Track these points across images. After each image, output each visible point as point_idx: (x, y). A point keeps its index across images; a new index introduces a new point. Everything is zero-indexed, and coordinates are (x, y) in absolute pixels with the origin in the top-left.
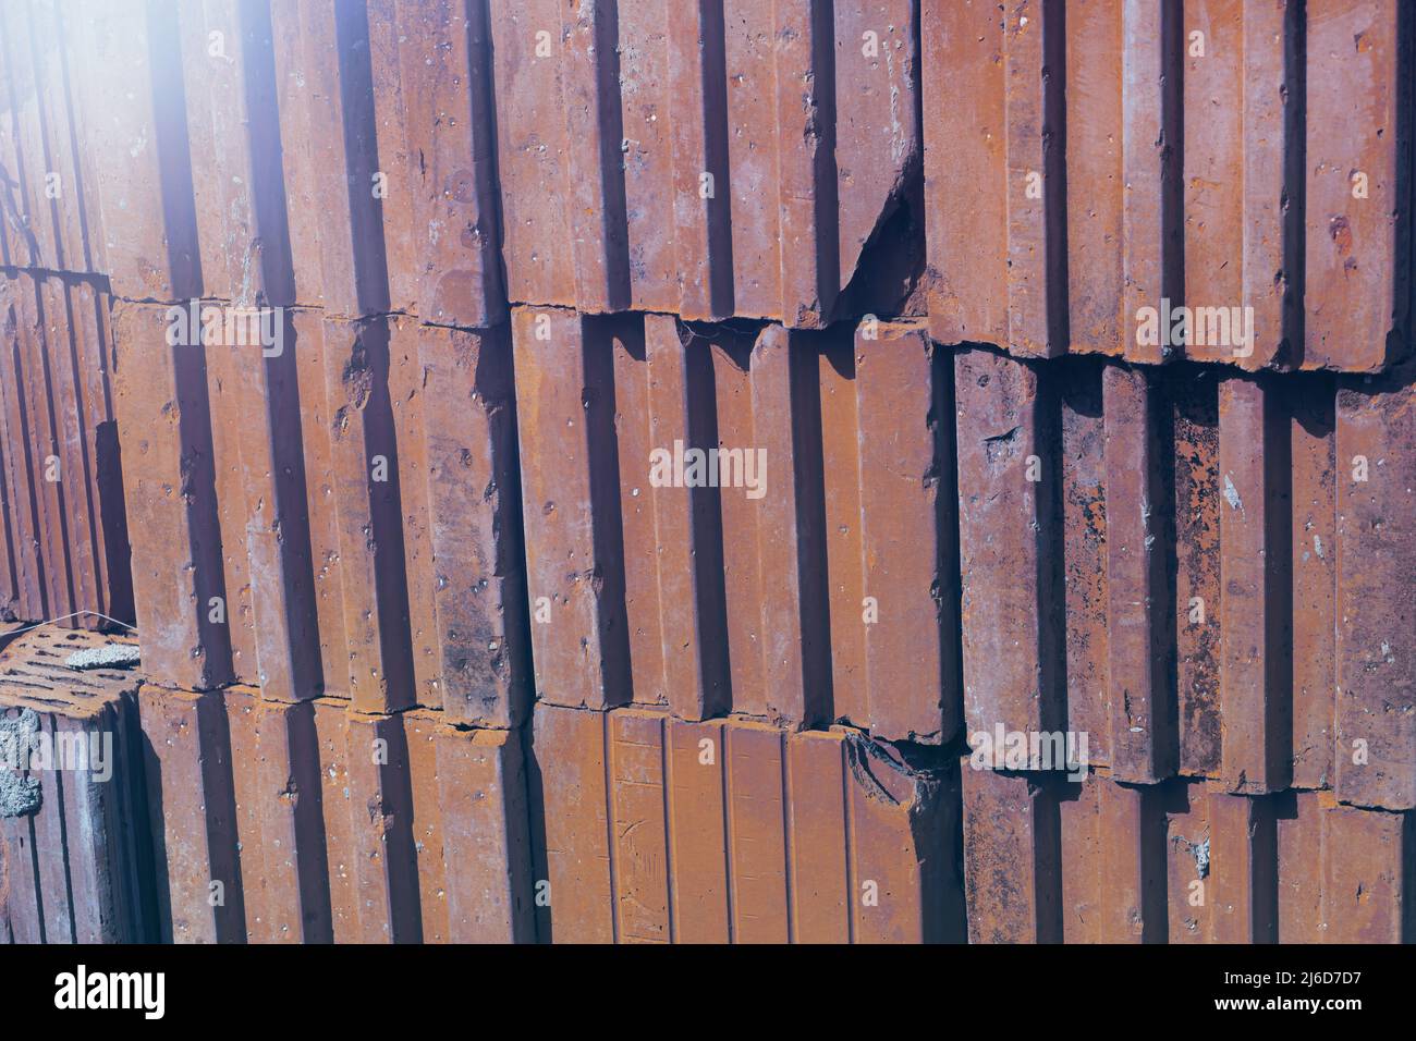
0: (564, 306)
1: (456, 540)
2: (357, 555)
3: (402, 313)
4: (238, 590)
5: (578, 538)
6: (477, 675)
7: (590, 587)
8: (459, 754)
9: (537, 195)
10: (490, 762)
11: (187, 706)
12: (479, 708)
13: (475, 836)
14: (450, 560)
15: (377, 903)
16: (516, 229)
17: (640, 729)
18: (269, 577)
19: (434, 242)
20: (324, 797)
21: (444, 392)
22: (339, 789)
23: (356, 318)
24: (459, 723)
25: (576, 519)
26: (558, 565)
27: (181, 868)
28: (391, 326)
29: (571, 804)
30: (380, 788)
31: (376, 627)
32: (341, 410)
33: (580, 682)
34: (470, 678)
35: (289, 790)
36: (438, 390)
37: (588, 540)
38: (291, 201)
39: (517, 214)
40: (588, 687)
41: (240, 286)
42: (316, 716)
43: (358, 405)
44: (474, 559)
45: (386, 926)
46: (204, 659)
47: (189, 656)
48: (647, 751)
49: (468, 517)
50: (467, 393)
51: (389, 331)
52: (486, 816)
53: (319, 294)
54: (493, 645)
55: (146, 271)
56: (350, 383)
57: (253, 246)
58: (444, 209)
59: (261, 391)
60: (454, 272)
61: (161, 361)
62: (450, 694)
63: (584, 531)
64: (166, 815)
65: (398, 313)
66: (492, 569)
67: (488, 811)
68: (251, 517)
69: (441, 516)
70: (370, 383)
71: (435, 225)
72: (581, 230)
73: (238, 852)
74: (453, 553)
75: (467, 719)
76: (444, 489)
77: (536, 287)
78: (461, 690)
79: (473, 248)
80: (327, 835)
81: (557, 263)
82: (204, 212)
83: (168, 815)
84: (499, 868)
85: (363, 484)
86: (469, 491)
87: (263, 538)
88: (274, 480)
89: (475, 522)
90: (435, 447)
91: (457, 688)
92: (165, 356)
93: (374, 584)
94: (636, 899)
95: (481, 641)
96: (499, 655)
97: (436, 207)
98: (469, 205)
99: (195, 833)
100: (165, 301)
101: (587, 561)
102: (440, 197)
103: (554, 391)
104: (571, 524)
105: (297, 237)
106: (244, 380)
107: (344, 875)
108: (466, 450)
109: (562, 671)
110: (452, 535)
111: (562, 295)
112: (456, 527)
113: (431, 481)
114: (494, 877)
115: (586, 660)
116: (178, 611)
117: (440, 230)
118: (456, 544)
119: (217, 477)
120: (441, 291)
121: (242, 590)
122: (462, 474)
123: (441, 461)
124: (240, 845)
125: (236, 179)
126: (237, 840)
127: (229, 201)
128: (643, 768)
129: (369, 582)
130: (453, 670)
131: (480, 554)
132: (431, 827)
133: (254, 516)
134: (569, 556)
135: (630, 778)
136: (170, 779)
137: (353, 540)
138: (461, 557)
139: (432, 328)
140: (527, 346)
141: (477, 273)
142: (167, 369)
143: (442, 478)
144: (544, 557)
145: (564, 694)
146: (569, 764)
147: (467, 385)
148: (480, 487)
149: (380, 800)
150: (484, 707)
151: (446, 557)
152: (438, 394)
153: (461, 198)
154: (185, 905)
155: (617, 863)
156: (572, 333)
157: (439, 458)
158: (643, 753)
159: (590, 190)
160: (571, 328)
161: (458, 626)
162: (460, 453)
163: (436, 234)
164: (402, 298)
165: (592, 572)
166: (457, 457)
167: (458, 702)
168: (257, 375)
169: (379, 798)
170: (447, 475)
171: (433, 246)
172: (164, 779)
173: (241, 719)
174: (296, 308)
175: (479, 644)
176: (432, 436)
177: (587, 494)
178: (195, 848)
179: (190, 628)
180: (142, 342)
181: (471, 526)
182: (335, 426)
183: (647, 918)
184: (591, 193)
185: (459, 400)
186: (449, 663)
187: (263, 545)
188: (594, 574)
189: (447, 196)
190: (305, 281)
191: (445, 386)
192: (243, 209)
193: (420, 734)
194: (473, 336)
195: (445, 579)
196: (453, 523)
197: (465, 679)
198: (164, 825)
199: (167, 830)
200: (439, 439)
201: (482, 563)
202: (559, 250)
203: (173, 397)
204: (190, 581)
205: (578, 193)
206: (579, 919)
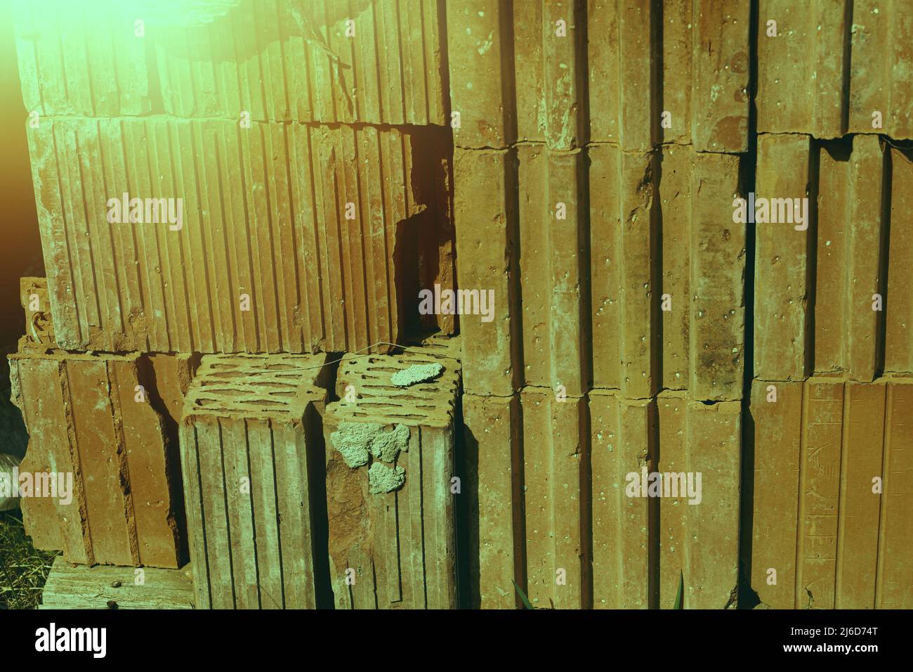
0: (798, 133)
1: (715, 287)
2: (638, 302)
3: (672, 143)
4: (533, 326)
5: (795, 277)
6: (722, 369)
7: (801, 306)
8: (709, 420)
9: (784, 64)
10: (732, 423)
11: (502, 407)
12: (721, 389)
13: (716, 469)
14: (709, 300)
15: (639, 516)
16: (767, 86)
17: (829, 390)
18: (569, 320)
19: (714, 100)
20: (592, 452)
21: (714, 194)
22: (604, 446)
23: (649, 151)
24: (706, 400)
25: (795, 265)
26: (779, 295)
27: (489, 508)
28: (664, 152)
29: (774, 439)
30: (647, 445)
31: (648, 346)
32: (633, 211)
33: (788, 365)
34: (716, 371)
35: (577, 453)
36: (710, 193)
37: (802, 278)
38: (592, 75)
39: (769, 76)
40: (794, 367)
41: (559, 135)
42: (590, 402)
43: (646, 206)
44: (727, 298)
45: (644, 529)
46: (512, 375)
47: (502, 375)
48: (832, 403)
49: (725, 272)
50: (731, 194)
51: (663, 156)
52: (726, 456)
53: (609, 134)
54: (735, 350)
55: (484, 129)
56: (641, 193)
57: (571, 109)
58: (724, 78)
59: (573, 202)
60: (727, 118)
61: (495, 188)
62: (700, 383)
63: (799, 273)
64: (480, 476)
65: (670, 143)
66: (739, 303)
67: (728, 453)
68: (558, 283)
69: (704, 273)
70: (652, 191)
71: (715, 88)
72: (825, 87)
73: (524, 491)
74: (711, 296)
75: (712, 397)
76: (709, 256)
77: (778, 122)
78: (709, 379)
79: (743, 102)
80: (593, 475)
81: (795, 105)
82: (522, 85)
83: (481, 476)
84: (732, 486)
85: (646, 257)
86: (727, 256)
87: (567, 296)
88: (577, 259)
89: (730, 275)
90: (704, 230)
91: (705, 378)
92: (498, 184)
93: (649, 319)
94: (816, 492)
95: (727, 348)
96: (738, 356)
97: (718, 77)
98: (742, 75)
99: (502, 485)
100: (498, 148)
101: (800, 291)
102: (721, 71)
103: (786, 187)
104: (791, 269)
105: (595, 98)
106: (560, 196)
107: (604, 498)
108: (726, 230)
109: (775, 359)
110: (712, 284)
111: (797, 125)
112: (716, 279)
113: (699, 252)
114: (728, 492)
115: (794, 351)
116: (496, 347)
117: (719, 92)
118: (714, 289)
119: (522, 257)
120: (716, 131)
121: (535, 327)
122: (722, 246)
123: (708, 238)
124: (526, 488)
125: (562, 66)
126: (524, 485)
127: (555, 81)
128: (829, 414)
129: (646, 318)
130: (704, 367)
131: (732, 294)
132: (673, 463)
133: (560, 283)
134: (787, 289)
135: (819, 421)
136: (485, 454)
137: (636, 293)
138: (718, 298)
139: (707, 154)
140: (769, 160)
141: (744, 118)
142: (499, 192)
143: (708, 249)
144: (770, 291)
145: (776, 374)
146: (775, 415)
147: (731, 189)
148: (735, 252)
149: (647, 453)
150: (724, 388)
151: (706, 298)
152: (710, 196)
153: (737, 70)
154: (490, 530)
155: (804, 472)
156: (802, 150)
157: (706, 237)
158: (830, 405)
159: (834, 61)
160: (802, 147)
161: (710, 341)
162: (722, 233)
163: (716, 94)
164: (673, 134)
165: (803, 297)
166: (720, 236)
167: (706, 387)
168: (570, 193)
169: (646, 452)
170: (712, 248)
171: (713, 101)
172: (480, 454)
173: (533, 409)
174: (592, 144)
175: (725, 350)
176: (702, 224)
177: (804, 249)
178: (501, 495)
179: (504, 357)
180: (481, 176)
181: (726, 278)
182: (628, 221)
183: (823, 503)
184: (834, 63)
185: (725, 199)
186: (701, 363)
187: (566, 300)
188: (804, 299)
189: (726, 70)
190: (598, 126)
191: (715, 191)
192: (566, 85)
193: (669, 407)
194: (735, 157)
195: (704, 312)
196: (714, 277)
197: (713, 373)
198: (478, 482)
199: (480, 486)
200: (707, 225)
201: (732, 300)
202: (798, 98)
203: (502, 210)
204: (507, 328)
205: (826, 63)
206: (774, 508)
